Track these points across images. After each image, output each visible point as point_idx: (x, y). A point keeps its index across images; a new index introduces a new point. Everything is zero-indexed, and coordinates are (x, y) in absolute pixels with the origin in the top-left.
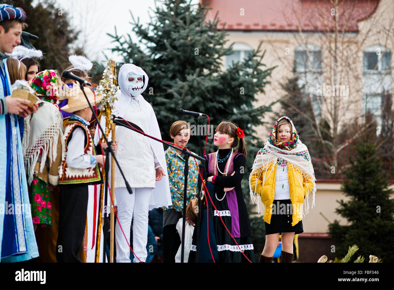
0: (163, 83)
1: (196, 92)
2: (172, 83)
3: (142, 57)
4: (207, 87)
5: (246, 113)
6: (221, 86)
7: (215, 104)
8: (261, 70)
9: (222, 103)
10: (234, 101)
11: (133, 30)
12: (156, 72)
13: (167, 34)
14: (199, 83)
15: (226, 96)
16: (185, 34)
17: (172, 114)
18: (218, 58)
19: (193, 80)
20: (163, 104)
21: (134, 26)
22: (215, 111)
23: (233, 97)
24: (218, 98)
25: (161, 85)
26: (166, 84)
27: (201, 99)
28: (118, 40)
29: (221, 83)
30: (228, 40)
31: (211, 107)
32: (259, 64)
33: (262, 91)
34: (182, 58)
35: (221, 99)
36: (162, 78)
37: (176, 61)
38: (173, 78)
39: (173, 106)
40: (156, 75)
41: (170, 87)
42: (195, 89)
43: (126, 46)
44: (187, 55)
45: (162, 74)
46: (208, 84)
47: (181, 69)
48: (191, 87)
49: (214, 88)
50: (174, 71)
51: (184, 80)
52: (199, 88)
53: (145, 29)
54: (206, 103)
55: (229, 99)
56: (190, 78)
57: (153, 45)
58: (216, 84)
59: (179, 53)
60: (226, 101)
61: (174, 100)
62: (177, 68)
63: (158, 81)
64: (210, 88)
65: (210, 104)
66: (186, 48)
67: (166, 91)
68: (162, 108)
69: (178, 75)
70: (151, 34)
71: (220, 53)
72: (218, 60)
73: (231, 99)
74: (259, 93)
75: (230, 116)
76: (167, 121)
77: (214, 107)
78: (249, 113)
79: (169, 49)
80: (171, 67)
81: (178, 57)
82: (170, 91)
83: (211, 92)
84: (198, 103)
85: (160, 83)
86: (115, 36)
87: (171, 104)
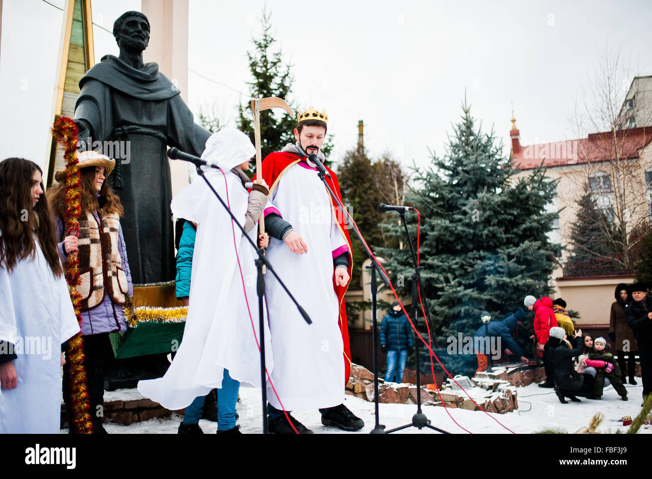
0: (459, 203)
1: (488, 208)
2: (466, 202)
3: (439, 183)
4: (497, 202)
5: (535, 221)
6: (510, 200)
7: (505, 216)
8: (546, 183)
9: (512, 214)
10: (523, 213)
11: (432, 162)
12: (452, 194)
13: (459, 162)
14: (488, 199)
15: (515, 209)
16: (474, 160)
17: (468, 228)
18: (508, 177)
19: (483, 197)
20: (460, 220)
21: (432, 159)
22: (507, 222)
23: (522, 209)
24: (508, 211)
25: (458, 205)
26: (462, 203)
27: (492, 213)
28: (417, 171)
29: (509, 198)
30: (515, 162)
31: (502, 219)
32: (543, 177)
33: (551, 202)
34: (473, 179)
35: (511, 211)
36: (458, 198)
37: (469, 184)
38: (467, 198)
39: (467, 221)
40: (452, 197)
41: (465, 205)
42: (485, 204)
43: (424, 176)
44: (478, 177)
45: (457, 195)
46: (497, 199)
47: (474, 189)
48: (482, 203)
49: (503, 202)
50: (467, 191)
51: (476, 197)
52: (490, 204)
53: (442, 160)
54: (498, 216)
55: (519, 211)
56: (480, 195)
57: (451, 173)
58: (505, 198)
59: (471, 176)
60: (515, 213)
61: (468, 216)
62: (470, 189)
63: (455, 202)
64: (500, 203)
65: (501, 217)
66: (476, 172)
67: (460, 209)
68: (459, 224)
69: (472, 195)
70: (447, 164)
71: (509, 174)
72: (507, 180)
73: (521, 211)
74: (548, 204)
75: (520, 225)
76: (464, 235)
77: (506, 219)
78: (538, 221)
79: (462, 174)
80: (466, 188)
81: (470, 179)
82: (464, 208)
83: (502, 206)
84: (489, 216)
85: (457, 203)
86: (413, 167)
87: (466, 219)
